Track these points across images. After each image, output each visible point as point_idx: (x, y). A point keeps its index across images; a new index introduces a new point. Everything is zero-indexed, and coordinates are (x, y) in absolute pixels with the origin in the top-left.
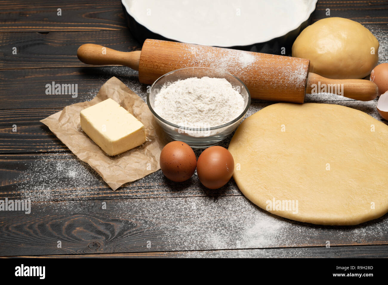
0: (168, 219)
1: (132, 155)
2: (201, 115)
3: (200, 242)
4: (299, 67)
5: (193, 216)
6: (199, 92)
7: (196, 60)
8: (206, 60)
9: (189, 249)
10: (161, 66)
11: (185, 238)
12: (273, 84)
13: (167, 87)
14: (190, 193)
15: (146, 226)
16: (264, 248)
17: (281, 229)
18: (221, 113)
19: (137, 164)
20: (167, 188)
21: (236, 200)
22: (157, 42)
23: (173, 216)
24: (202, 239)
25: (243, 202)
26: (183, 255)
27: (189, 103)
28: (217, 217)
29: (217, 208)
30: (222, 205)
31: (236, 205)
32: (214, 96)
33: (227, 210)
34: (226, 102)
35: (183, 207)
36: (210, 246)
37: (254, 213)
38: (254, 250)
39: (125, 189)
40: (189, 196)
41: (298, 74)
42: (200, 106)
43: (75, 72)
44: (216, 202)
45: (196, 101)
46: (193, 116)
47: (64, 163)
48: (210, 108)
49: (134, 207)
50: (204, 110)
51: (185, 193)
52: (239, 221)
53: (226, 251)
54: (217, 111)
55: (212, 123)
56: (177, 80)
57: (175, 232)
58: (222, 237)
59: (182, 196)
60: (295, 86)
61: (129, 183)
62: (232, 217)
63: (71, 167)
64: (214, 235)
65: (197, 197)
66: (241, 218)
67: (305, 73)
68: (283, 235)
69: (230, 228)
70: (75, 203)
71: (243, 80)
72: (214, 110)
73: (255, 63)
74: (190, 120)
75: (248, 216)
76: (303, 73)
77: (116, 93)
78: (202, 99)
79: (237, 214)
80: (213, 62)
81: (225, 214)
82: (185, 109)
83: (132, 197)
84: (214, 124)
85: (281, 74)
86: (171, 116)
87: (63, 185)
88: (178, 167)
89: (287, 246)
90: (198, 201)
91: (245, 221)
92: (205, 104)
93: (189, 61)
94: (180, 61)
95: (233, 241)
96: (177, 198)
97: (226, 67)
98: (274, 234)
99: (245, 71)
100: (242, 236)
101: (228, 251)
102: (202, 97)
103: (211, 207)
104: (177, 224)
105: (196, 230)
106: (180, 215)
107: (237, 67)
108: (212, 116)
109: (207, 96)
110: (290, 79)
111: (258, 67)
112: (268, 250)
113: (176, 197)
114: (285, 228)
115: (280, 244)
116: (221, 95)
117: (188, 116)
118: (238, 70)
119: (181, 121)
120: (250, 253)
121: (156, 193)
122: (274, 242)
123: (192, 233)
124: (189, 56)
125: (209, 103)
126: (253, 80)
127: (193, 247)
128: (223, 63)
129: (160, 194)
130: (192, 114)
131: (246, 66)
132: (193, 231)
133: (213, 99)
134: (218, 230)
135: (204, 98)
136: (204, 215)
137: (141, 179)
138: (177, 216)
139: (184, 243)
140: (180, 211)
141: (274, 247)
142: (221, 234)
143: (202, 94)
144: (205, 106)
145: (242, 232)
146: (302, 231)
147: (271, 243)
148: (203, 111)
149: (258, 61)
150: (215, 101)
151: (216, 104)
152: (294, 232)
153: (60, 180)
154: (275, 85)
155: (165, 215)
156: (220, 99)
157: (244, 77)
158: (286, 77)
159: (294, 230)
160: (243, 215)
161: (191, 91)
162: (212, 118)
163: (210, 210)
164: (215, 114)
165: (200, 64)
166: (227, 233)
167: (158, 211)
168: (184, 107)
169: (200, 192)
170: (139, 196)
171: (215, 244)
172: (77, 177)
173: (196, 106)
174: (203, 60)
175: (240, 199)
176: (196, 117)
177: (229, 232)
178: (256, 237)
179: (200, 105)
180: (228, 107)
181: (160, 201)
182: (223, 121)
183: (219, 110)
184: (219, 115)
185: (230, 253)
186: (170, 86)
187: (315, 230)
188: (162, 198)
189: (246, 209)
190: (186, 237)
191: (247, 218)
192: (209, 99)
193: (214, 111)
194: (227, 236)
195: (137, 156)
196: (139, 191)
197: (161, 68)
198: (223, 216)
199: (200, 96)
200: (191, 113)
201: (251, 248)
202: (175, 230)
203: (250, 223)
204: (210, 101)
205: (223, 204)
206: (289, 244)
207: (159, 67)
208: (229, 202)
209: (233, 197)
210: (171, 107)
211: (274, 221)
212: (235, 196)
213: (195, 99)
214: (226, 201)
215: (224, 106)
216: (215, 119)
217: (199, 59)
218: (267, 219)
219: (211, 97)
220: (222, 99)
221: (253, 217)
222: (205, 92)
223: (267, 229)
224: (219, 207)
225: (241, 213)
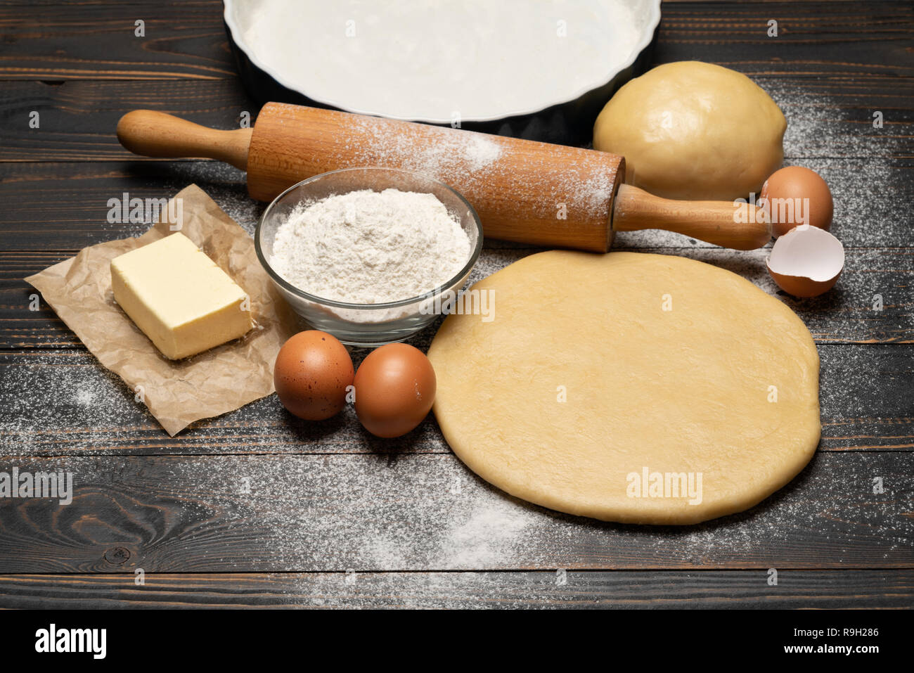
0: (284, 500)
1: (218, 358)
2: (370, 275)
3: (347, 553)
4: (597, 171)
5: (338, 496)
6: (368, 224)
7: (373, 152)
8: (394, 152)
9: (322, 567)
10: (295, 163)
11: (315, 544)
12: (539, 207)
13: (303, 211)
14: (338, 445)
15: (235, 516)
16: (487, 569)
17: (529, 529)
18: (415, 272)
19: (227, 378)
20: (289, 433)
21: (436, 463)
22: (289, 109)
23: (295, 496)
24: (354, 546)
25: (452, 468)
26: (307, 580)
27: (345, 248)
28: (391, 499)
29: (392, 480)
30: (404, 473)
31: (434, 474)
32: (402, 234)
33: (415, 484)
34: (428, 246)
35: (319, 477)
36: (368, 563)
37: (472, 492)
38: (463, 573)
39: (196, 434)
40: (334, 452)
41: (594, 187)
42: (369, 255)
43: (113, 173)
44: (392, 466)
45: (361, 244)
46: (353, 275)
47: (68, 372)
48: (391, 258)
49: (211, 474)
50: (378, 262)
51: (327, 445)
52: (437, 510)
53: (402, 574)
54: (406, 267)
55: (393, 292)
56: (327, 196)
57: (297, 530)
58: (397, 544)
59: (320, 452)
60: (586, 213)
61: (205, 421)
62: (424, 501)
63: (84, 382)
64: (379, 538)
65: (351, 454)
66: (442, 503)
67: (608, 186)
68: (531, 542)
69: (417, 524)
70: (84, 461)
71: (473, 198)
72: (399, 264)
73: (501, 161)
74: (346, 285)
75: (458, 499)
76: (605, 186)
77: (196, 220)
78: (373, 238)
79: (434, 494)
80: (408, 157)
81: (409, 493)
82: (336, 261)
83: (211, 451)
84: (397, 295)
85: (556, 186)
86: (304, 275)
87: (63, 421)
88: (310, 387)
89: (537, 568)
90: (352, 464)
91: (453, 509)
92: (381, 249)
93: (357, 153)
94: (336, 154)
95: (421, 553)
96: (307, 456)
97: (437, 168)
98: (511, 540)
99: (478, 179)
100: (441, 542)
101: (407, 574)
102: (373, 235)
103: (378, 478)
104: (302, 513)
105: (342, 527)
106: (309, 492)
107: (461, 169)
108: (394, 277)
109: (386, 232)
110: (575, 198)
111: (506, 170)
112: (495, 575)
113: (306, 454)
114: (538, 526)
115: (521, 563)
116: (418, 231)
117: (340, 275)
118: (463, 175)
119: (326, 286)
120: (454, 579)
121: (262, 443)
122: (510, 557)
123: (331, 533)
124: (356, 142)
125: (389, 248)
126: (494, 199)
127: (331, 563)
128: (429, 160)
129: (271, 446)
130: (350, 271)
131: (481, 167)
132: (335, 530)
133: (399, 240)
134: (390, 527)
135: (378, 236)
136: (363, 494)
137: (234, 412)
138: (304, 496)
139: (311, 554)
140: (311, 483)
141: (507, 568)
142: (396, 536)
143: (375, 227)
144: (380, 255)
145: (442, 534)
146: (572, 536)
147: (503, 559)
148: (375, 265)
149: (507, 156)
150: (403, 244)
151: (404, 250)
152: (556, 537)
153: (58, 409)
154: (543, 210)
155: (279, 492)
156: (414, 241)
157: (475, 191)
158: (567, 193)
159: (557, 532)
160: (448, 497)
161: (352, 221)
162: (394, 281)
163: (376, 483)
164: (400, 272)
165: (380, 160)
166: (408, 536)
167: (263, 483)
168: (333, 257)
169: (360, 445)
170: (224, 449)
171: (379, 559)
172: (95, 405)
173: (359, 253)
174: (388, 151)
175: (446, 460)
176: (359, 279)
177: (414, 533)
178: (472, 546)
179: (369, 252)
180: (431, 259)
181: (271, 462)
182: (417, 289)
183: (411, 265)
184: (409, 275)
185: (410, 579)
186: (311, 209)
187: (601, 532)
188: (274, 454)
189: (457, 482)
190: (318, 543)
191: (457, 503)
192: (388, 240)
193: (400, 267)
194: (407, 542)
195: (229, 361)
196: (225, 439)
197: (295, 167)
198: (404, 498)
199: (370, 233)
200: (347, 270)
201: (456, 569)
202: (296, 526)
203: (461, 513)
204: (390, 244)
205: (406, 471)
206: (541, 564)
207: (291, 165)
208: (421, 468)
209: (431, 457)
210: (307, 255)
211: (515, 512)
212: (436, 454)
213: (359, 239)
214: (415, 466)
215: (423, 255)
216: (402, 283)
217: (379, 150)
218: (499, 507)
219: (393, 235)
220: (420, 240)
221: (470, 502)
222: (382, 223)
223: (498, 528)
224: (398, 477)
225: (443, 492)
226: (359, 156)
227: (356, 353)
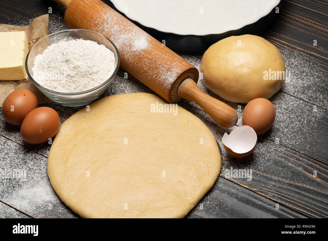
1: (6, 85)
4: (175, 70)
6: (69, 57)
7: (104, 28)
8: (111, 31)
12: (149, 75)
13: (67, 41)
14: (15, 137)
16: (20, 210)
17: (48, 202)
18: (78, 83)
21: (41, 160)
25: (45, 165)
27: (57, 62)
28: (13, 167)
29: (20, 160)
30: (27, 159)
31: (37, 164)
32: (79, 66)
33: (27, 165)
34: (90, 74)
37: (42, 178)
38: (11, 208)
40: (11, 139)
41: (170, 76)
42: (63, 69)
44: (25, 154)
45: (63, 63)
48: (70, 74)
51: (12, 135)
54: (75, 79)
55: (65, 87)
59: (7, 137)
60: (163, 85)
65: (16, 143)
66: (29, 177)
67: (174, 78)
68: (45, 207)
69: (13, 181)
71: (129, 61)
72: (72, 77)
73: (144, 51)
75: (36, 178)
76: (173, 77)
78: (69, 63)
79: (29, 172)
80: (114, 35)
81: (21, 168)
82: (52, 66)
84: (66, 89)
85: (157, 69)
86: (42, 67)
90: (13, 147)
91: (30, 181)
92: (69, 68)
93: (98, 26)
94: (92, 23)
97: (121, 43)
98: (38, 203)
99: (133, 54)
100: (15, 192)
102: (69, 62)
103: (17, 157)
107: (129, 47)
108: (68, 81)
109: (74, 62)
110: (161, 77)
111: (143, 55)
113: (2, 136)
114: (53, 203)
115: (33, 214)
116: (88, 67)
118: (129, 50)
120: (6, 209)
122: (32, 210)
124: (101, 21)
126: (135, 65)
128: (120, 39)
131: (136, 50)
133: (77, 67)
135: (71, 63)
136: (6, 160)
141: (27, 214)
143: (71, 59)
144: (68, 71)
145: (18, 189)
146: (61, 212)
147: (29, 209)
149: (147, 49)
150: (78, 70)
151: (77, 72)
152: (55, 210)
154: (150, 77)
156: (84, 70)
157: (130, 59)
158: (160, 74)
159: (57, 208)
160: (33, 176)
161: (65, 53)
162: (67, 83)
163: (14, 158)
164: (72, 80)
165: (105, 32)
166: (6, 184)
168: (52, 64)
169: (22, 141)
173: (60, 67)
174: (109, 29)
175: (45, 161)
177: (9, 184)
178: (23, 199)
180: (88, 80)
182: (75, 90)
183: (78, 79)
184: (75, 83)
187: (72, 216)
189: (41, 171)
191: (34, 179)
192: (73, 66)
193: (72, 78)
194: (4, 186)
199: (68, 61)
201: (10, 205)
203: (31, 184)
204: (73, 68)
205: (28, 158)
207: (77, 21)
208: (34, 160)
209: (41, 157)
210: (47, 59)
211: (50, 193)
212: (44, 156)
213: (63, 61)
214: (33, 158)
215: (86, 77)
216: (70, 85)
217: (106, 28)
218: (46, 188)
219: (76, 65)
220: (86, 71)
221: (38, 181)
222: (75, 58)
223: (38, 196)
224: (23, 159)
225: (33, 173)
226: (99, 27)
227: (53, 104)
